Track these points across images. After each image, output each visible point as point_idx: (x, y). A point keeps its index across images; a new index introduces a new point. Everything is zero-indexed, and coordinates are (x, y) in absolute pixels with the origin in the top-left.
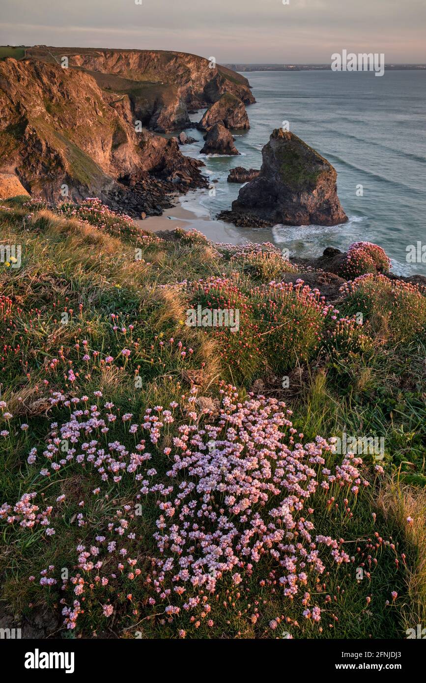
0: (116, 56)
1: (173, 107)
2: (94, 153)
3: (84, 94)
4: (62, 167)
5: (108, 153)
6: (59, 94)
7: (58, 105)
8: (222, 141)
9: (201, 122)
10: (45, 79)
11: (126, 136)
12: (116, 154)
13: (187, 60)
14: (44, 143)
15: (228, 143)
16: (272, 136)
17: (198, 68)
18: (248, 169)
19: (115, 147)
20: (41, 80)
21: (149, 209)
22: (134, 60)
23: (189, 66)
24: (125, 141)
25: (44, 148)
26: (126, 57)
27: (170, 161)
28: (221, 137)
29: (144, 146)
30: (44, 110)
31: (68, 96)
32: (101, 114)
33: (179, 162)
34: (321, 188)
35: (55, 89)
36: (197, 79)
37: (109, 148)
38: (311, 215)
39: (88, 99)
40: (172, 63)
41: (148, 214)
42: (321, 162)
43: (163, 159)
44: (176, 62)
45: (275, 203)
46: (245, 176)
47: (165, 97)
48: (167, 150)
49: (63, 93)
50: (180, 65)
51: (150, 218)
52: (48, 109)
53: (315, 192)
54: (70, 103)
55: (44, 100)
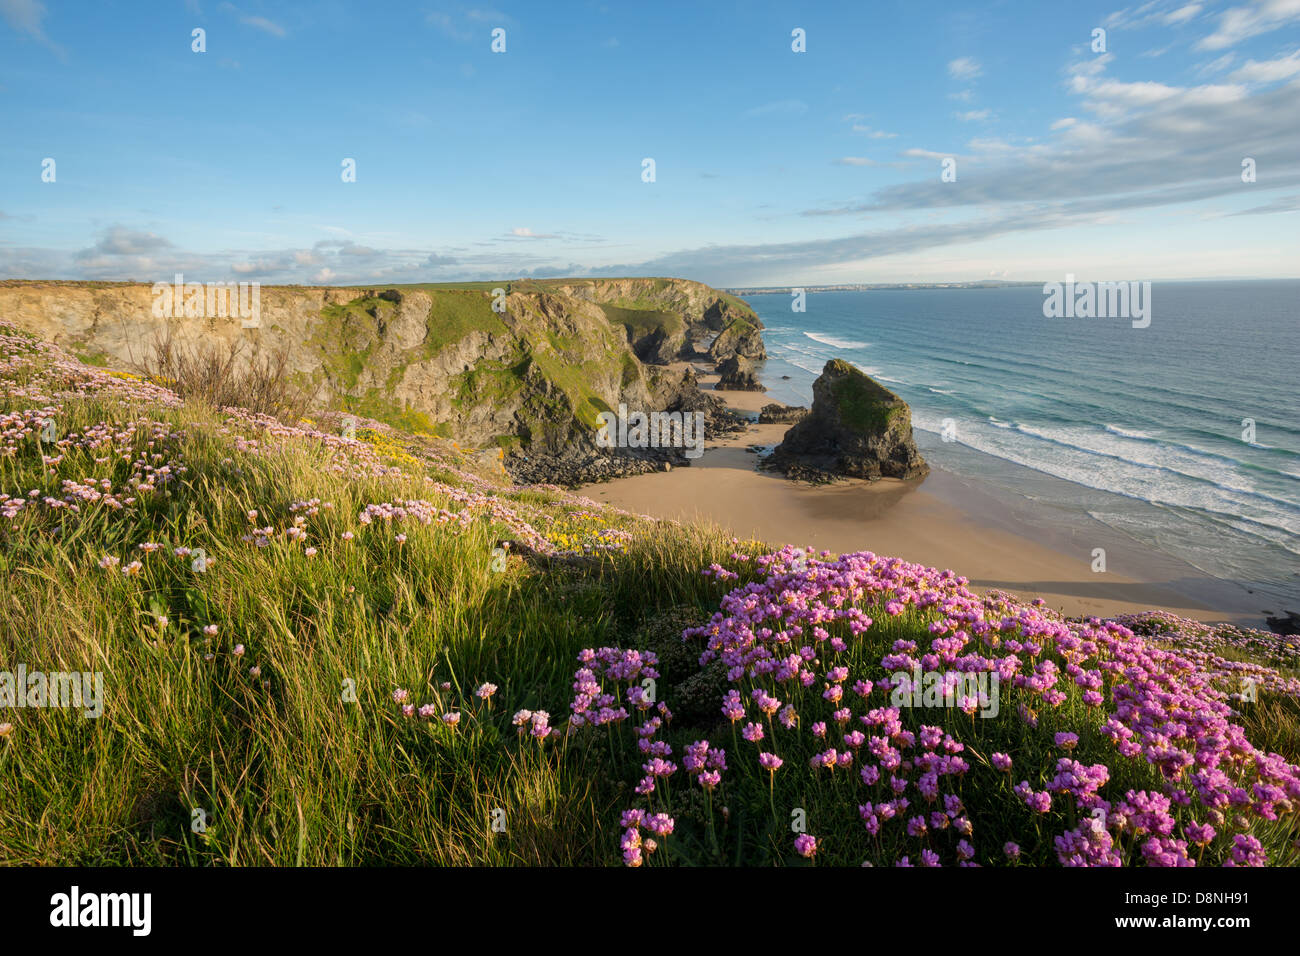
0: (607, 285)
1: (677, 337)
2: (603, 392)
3: (591, 327)
4: (569, 409)
5: (617, 392)
6: (565, 327)
7: (565, 340)
8: (742, 373)
9: (709, 352)
10: (551, 313)
11: (637, 371)
12: (626, 392)
13: (684, 286)
14: (549, 382)
15: (750, 375)
16: (826, 369)
17: (696, 293)
18: (783, 406)
19: (626, 383)
20: (546, 313)
21: (673, 458)
22: (626, 287)
23: (687, 291)
24: (636, 376)
25: (549, 388)
26: (618, 286)
27: (687, 399)
28: (741, 370)
29: (657, 381)
30: (549, 346)
31: (575, 329)
32: (609, 347)
33: (698, 399)
34: (894, 430)
35: (561, 322)
36: (696, 306)
37: (618, 386)
38: (882, 464)
39: (596, 332)
40: (668, 290)
41: (673, 465)
42: (891, 398)
43: (680, 397)
44: (672, 289)
45: (833, 449)
46: (781, 416)
47: (667, 326)
48: (683, 386)
49: (569, 327)
50: (677, 292)
51: (676, 469)
52: (554, 345)
53: (886, 435)
54: (577, 336)
55: (549, 335)
